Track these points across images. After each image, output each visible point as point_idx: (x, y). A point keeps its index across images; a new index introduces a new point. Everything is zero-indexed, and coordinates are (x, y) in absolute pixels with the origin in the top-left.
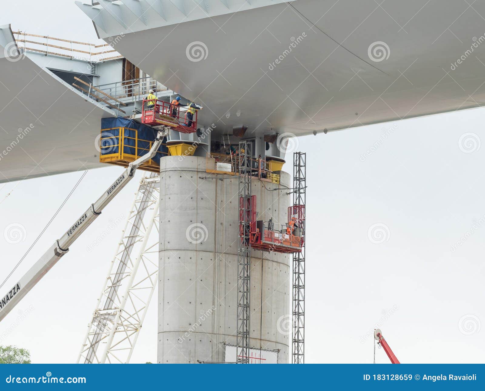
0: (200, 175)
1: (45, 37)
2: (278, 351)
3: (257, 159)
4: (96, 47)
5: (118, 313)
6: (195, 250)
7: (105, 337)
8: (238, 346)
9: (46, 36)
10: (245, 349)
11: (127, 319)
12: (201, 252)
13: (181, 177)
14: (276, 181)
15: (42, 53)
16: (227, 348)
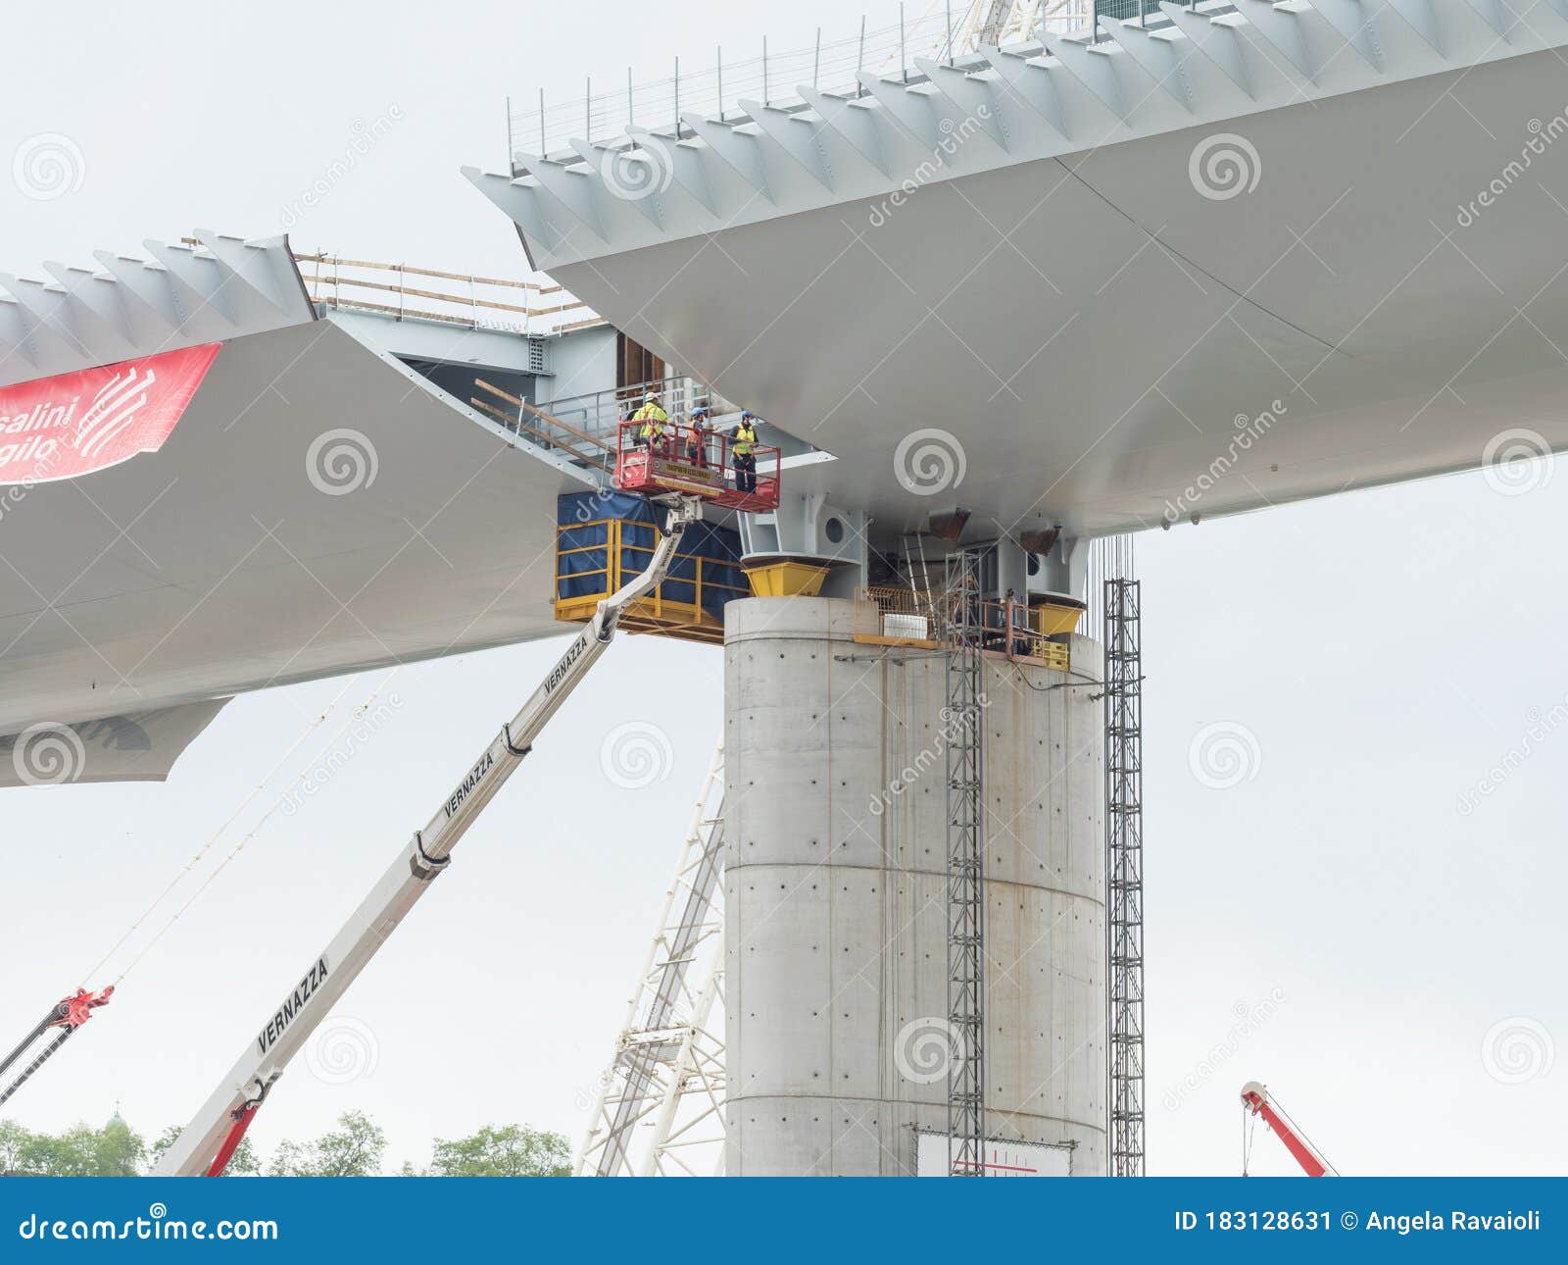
0: (838, 650)
1: (394, 268)
2: (1073, 1145)
3: (1002, 601)
4: (543, 292)
5: (687, 1040)
6: (827, 865)
7: (652, 1108)
8: (951, 1135)
9: (397, 264)
10: (972, 1142)
11: (715, 1055)
12: (842, 869)
13: (782, 656)
14: (1059, 663)
15: (387, 313)
16: (923, 1139)
